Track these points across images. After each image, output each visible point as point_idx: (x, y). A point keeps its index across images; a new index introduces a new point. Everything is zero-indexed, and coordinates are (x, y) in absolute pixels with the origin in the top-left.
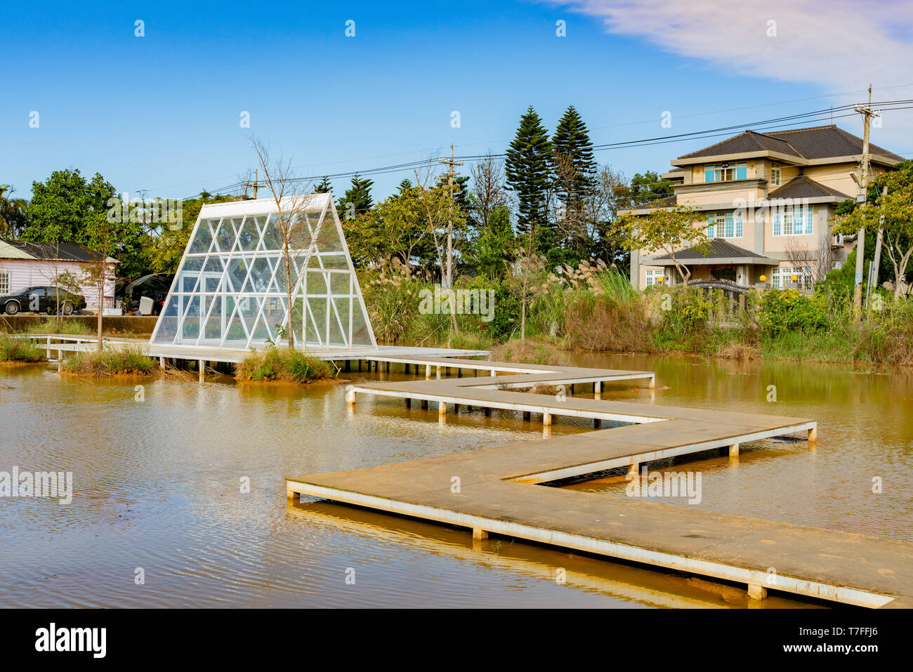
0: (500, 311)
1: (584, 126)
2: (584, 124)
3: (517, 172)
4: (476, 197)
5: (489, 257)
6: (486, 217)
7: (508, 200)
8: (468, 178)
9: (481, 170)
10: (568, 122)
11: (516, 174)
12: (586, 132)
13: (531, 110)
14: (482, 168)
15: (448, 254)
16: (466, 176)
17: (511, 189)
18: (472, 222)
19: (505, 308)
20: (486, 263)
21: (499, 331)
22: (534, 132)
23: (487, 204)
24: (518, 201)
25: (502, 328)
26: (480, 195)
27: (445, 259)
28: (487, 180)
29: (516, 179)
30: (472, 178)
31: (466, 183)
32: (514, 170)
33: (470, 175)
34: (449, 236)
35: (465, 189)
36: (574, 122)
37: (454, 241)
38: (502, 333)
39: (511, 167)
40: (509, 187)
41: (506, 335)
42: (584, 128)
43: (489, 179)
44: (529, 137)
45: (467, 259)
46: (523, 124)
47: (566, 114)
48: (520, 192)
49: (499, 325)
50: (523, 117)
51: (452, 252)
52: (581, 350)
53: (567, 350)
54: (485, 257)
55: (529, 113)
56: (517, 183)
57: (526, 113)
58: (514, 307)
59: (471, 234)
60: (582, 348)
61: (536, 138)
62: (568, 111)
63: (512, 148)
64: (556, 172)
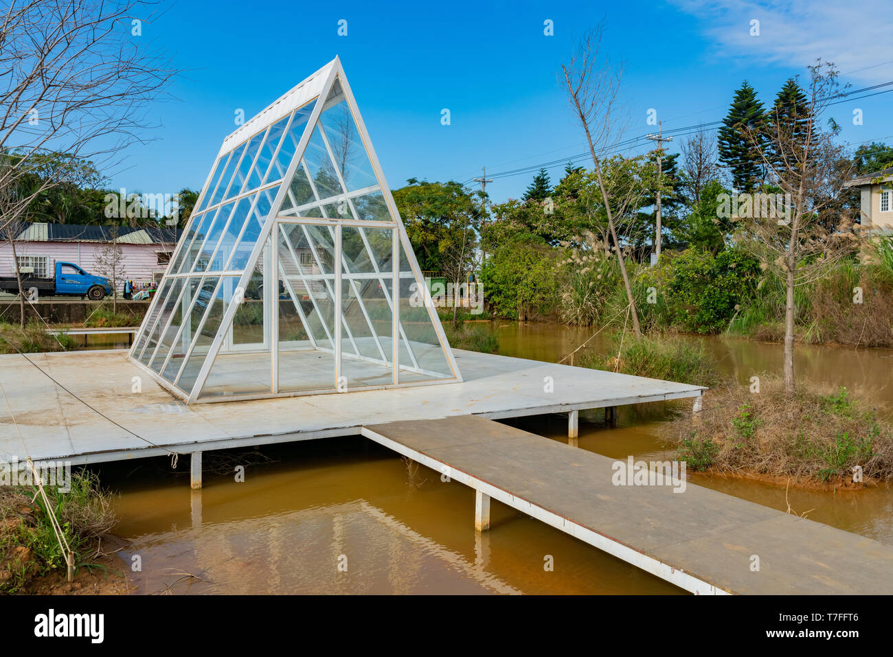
0: (714, 291)
1: (804, 98)
2: (805, 96)
3: (731, 148)
4: (687, 173)
5: (701, 232)
6: (697, 193)
7: (720, 175)
8: (678, 155)
9: (692, 147)
10: (788, 95)
11: (729, 151)
12: (807, 104)
13: (745, 85)
14: (693, 144)
15: (658, 232)
16: (676, 153)
17: (724, 166)
18: (683, 200)
19: (722, 288)
20: (697, 238)
21: (714, 317)
22: (749, 106)
23: (698, 182)
24: (731, 177)
25: (718, 313)
26: (691, 174)
27: (654, 238)
28: (698, 156)
29: (729, 155)
30: (682, 155)
31: (675, 160)
32: (728, 146)
33: (680, 152)
34: (658, 213)
35: (675, 166)
36: (795, 93)
37: (663, 219)
38: (718, 319)
39: (724, 144)
40: (721, 164)
41: (723, 322)
42: (805, 100)
43: (701, 155)
44: (744, 112)
45: (678, 236)
46: (738, 99)
47: (784, 87)
48: (734, 168)
49: (714, 309)
50: (738, 92)
51: (661, 231)
52: (835, 345)
53: (813, 344)
54: (697, 232)
55: (743, 88)
56: (730, 160)
57: (740, 88)
58: (734, 285)
59: (682, 212)
60: (838, 342)
61: (751, 113)
62: (787, 84)
63: (725, 125)
64: (773, 148)
